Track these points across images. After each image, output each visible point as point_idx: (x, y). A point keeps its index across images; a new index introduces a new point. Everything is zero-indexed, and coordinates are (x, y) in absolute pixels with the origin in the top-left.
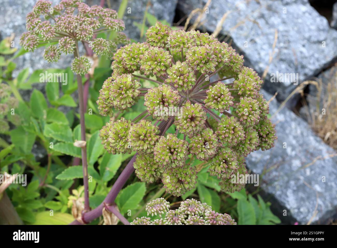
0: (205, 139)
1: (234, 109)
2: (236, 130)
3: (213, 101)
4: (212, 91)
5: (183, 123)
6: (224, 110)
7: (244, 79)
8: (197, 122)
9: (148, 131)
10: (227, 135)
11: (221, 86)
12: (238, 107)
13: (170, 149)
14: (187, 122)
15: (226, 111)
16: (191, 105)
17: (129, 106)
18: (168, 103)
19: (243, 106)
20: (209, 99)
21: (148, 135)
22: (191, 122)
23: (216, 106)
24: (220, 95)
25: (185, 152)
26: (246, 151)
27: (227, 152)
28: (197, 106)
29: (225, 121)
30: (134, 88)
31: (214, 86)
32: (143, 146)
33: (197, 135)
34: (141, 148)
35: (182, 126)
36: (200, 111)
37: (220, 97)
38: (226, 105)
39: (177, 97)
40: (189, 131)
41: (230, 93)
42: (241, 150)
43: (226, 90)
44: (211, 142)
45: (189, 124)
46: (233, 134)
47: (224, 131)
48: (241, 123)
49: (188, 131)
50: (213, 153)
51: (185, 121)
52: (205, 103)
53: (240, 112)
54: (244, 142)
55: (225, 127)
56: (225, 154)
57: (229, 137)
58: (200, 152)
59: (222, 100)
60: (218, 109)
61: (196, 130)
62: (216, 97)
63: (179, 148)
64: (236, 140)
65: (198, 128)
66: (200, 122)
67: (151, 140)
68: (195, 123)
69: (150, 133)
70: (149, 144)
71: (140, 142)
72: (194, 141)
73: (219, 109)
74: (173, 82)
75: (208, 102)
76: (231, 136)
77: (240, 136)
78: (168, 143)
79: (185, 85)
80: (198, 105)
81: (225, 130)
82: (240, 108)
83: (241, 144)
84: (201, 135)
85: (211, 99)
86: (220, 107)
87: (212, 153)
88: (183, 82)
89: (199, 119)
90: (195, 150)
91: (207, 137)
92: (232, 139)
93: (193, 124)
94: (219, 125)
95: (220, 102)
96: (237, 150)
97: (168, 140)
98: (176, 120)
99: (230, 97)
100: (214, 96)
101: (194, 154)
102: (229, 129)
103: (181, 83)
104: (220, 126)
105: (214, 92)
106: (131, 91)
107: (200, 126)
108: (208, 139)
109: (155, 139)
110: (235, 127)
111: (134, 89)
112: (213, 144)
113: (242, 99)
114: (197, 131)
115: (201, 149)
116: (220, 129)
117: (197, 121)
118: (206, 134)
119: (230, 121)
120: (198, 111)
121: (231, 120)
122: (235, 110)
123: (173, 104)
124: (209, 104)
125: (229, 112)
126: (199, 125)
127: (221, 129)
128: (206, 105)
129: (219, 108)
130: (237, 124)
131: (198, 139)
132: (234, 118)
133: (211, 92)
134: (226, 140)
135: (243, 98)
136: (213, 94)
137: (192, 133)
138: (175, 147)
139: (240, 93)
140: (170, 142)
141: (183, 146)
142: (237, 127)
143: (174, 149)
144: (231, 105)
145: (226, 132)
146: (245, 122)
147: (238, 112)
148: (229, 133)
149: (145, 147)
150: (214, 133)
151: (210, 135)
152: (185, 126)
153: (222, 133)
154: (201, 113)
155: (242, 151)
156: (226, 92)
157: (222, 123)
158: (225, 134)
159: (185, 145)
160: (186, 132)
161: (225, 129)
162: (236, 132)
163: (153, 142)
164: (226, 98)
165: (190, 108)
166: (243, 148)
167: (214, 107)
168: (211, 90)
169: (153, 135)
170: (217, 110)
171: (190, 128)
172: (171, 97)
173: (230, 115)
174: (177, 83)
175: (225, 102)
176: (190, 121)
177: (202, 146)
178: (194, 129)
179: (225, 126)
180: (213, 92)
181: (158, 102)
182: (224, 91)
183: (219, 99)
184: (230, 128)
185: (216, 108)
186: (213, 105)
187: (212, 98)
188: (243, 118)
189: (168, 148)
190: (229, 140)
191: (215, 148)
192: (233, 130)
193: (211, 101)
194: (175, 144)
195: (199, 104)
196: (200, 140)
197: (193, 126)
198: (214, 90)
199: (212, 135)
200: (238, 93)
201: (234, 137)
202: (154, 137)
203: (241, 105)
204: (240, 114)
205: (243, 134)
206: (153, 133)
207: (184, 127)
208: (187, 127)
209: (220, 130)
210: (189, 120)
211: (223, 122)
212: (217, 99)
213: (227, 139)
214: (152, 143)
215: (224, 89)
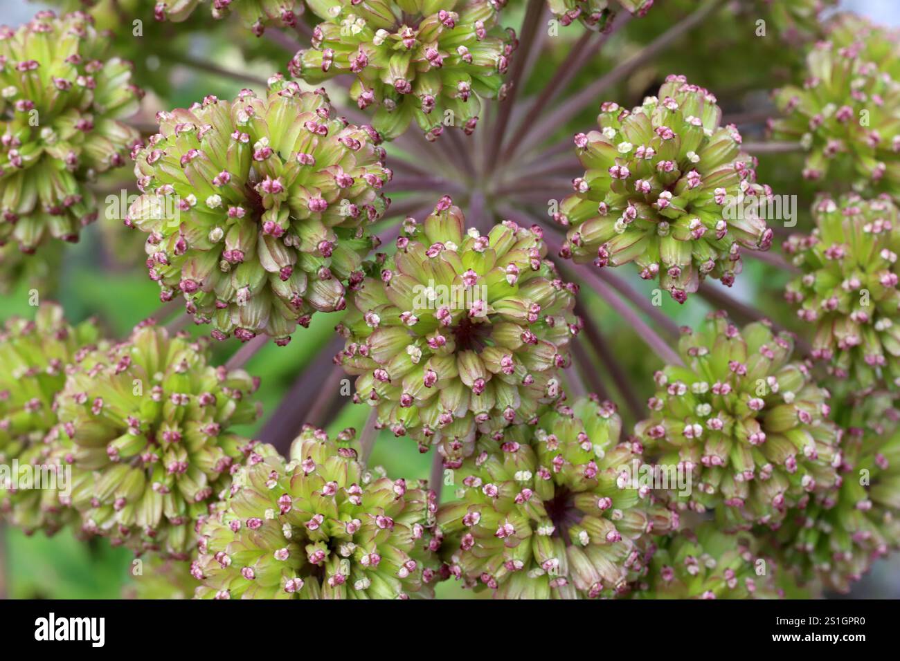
0: (560, 481)
1: (771, 271)
2: (783, 417)
3: (620, 213)
4: (619, 138)
5: (401, 364)
6: (701, 276)
7: (843, 76)
8: (500, 361)
9: (171, 406)
10: (715, 454)
11: (690, 107)
12: (797, 261)
13: (301, 540)
14: (427, 357)
15: (717, 283)
16: (463, 233)
17: (59, 228)
18: (286, 215)
19: (834, 254)
20: (593, 194)
21: (168, 431)
22: (456, 355)
23: (641, 249)
24: (673, 167)
25: (403, 573)
26: (842, 558)
27: (711, 563)
28: (505, 245)
29: (703, 352)
30: (91, 109)
31: (638, 110)
32: (134, 503)
33: (503, 446)
34: (121, 517)
35: (395, 384)
36: (527, 281)
37: (672, 187)
38: (714, 242)
39: (356, 175)
40: (440, 418)
41: (745, 160)
42: (805, 554)
43: (723, 137)
44: (602, 503)
45: (439, 370)
46: (762, 448)
47: (698, 428)
48: (820, 376)
49: (434, 419)
50: (609, 579)
51: (414, 351)
52: (564, 221)
53: (810, 293)
54: (832, 498)
55: (703, 399)
56: (699, 581)
57: (728, 469)
58: (513, 573)
59: (690, 209)
60: (654, 267)
61: (494, 412)
62: (646, 184)
63: (366, 538)
64: (775, 492)
65: (508, 401)
66: (521, 355)
67: (189, 470)
68: (483, 361)
69: (184, 419)
70: (175, 490)
71: (113, 477)
72: (480, 488)
73: (663, 270)
74: (338, 66)
75: (590, 219)
76: (744, 466)
77: (808, 464)
78: (287, 504)
79: (428, 91)
80: (510, 239)
81: (704, 420)
82: (811, 266)
83: (814, 514)
84: (534, 446)
85: (611, 198)
86: (673, 254)
87: (603, 581)
88: (416, 71)
89: (514, 335)
90: (481, 554)
91: (573, 466)
92: (753, 485)
93: (472, 373)
94: (664, 379)
95: (672, 221)
96: (785, 546)
97: (293, 477)
98: (353, 335)
99: (744, 185)
100: (633, 177)
101: (479, 579)
102: (732, 413)
103: (396, 72)
104: (668, 385)
105: (636, 146)
106: (70, 126)
107: (521, 388)
108: (577, 479)
109: (211, 460)
110: (773, 401)
111: (90, 118)
112: (617, 513)
113: (831, 207)
114: (503, 421)
115: (523, 547)
116: (666, 408)
117: (501, 346)
118: (566, 445)
119: (738, 358)
120: (511, 278)
121: (746, 346)
122: (778, 282)
123: (324, 221)
124: (597, 230)
125: (741, 291)
126: (512, 380)
127: (678, 411)
128: (572, 236)
129: (661, 263)
130: (787, 379)
131: (510, 480)
132: (768, 334)
133: (612, 145)
134: (707, 486)
135: (838, 204)
136: (628, 158)
137: (464, 433)
138: (339, 530)
139: (814, 166)
140: (301, 490)
141: (392, 523)
142: (789, 396)
143: (333, 544)
144: (752, 243)
145: (707, 434)
146: (842, 364)
147: (800, 295)
148: (734, 438)
149: (148, 517)
150: (625, 436)
151: (599, 451)
152: (413, 387)
153: (678, 441)
154: (538, 293)
155: (813, 558)
156: (716, 154)
157: (687, 366)
158: (699, 445)
159: (415, 518)
160: (421, 425)
161: (705, 409)
162: (780, 435)
163: (202, 482)
164: (719, 190)
165: (459, 254)
166: (823, 539)
167: (627, 256)
168: (609, 132)
169: (200, 430)
170: (652, 275)
171: (451, 401)
172: (313, 166)
173: (740, 316)
174: (369, 74)
175: (708, 218)
176: (450, 347)
177: (534, 525)
178: (481, 407)
179: (702, 387)
180: (625, 147)
181: (214, 200)
182: (705, 140)
183: (668, 194)
184: (741, 408)
185: (642, 263)
186: (625, 241)
187: (615, 188)
188: (835, 340)
189: (287, 532)
190: (729, 491)
191: (628, 542)
192: (762, 419)
193: (611, 214)
194: (340, 513)
195: (524, 232)
196: (519, 486)
197: (468, 382)
198: (632, 133)
199: (608, 450)
200: (803, 166)
201: (767, 467)
202: (206, 447)
203: (819, 249)
204: (812, 311)
205: (828, 450)
206: (203, 420)
207: (407, 391)
208: (429, 392)
209: (668, 412)
210: (440, 344)
211: (695, 365)
212: (647, 200)
213: (713, 480)
214: (195, 488)
215: (708, 131)
